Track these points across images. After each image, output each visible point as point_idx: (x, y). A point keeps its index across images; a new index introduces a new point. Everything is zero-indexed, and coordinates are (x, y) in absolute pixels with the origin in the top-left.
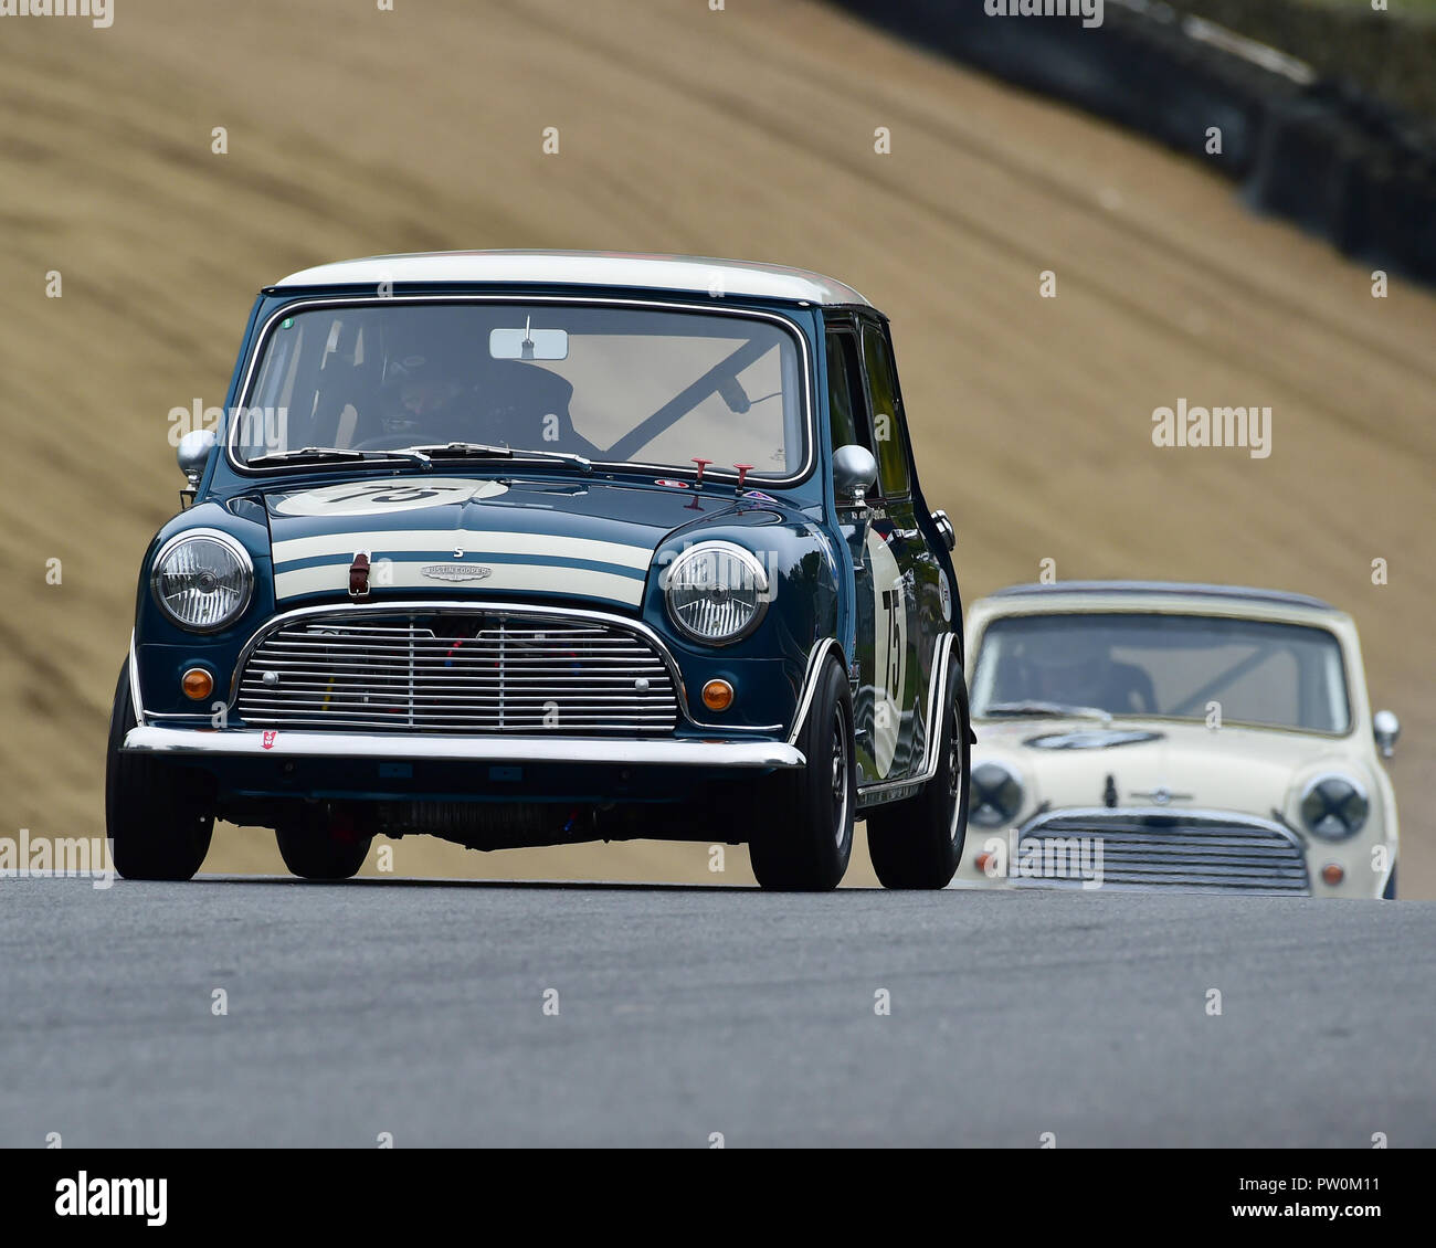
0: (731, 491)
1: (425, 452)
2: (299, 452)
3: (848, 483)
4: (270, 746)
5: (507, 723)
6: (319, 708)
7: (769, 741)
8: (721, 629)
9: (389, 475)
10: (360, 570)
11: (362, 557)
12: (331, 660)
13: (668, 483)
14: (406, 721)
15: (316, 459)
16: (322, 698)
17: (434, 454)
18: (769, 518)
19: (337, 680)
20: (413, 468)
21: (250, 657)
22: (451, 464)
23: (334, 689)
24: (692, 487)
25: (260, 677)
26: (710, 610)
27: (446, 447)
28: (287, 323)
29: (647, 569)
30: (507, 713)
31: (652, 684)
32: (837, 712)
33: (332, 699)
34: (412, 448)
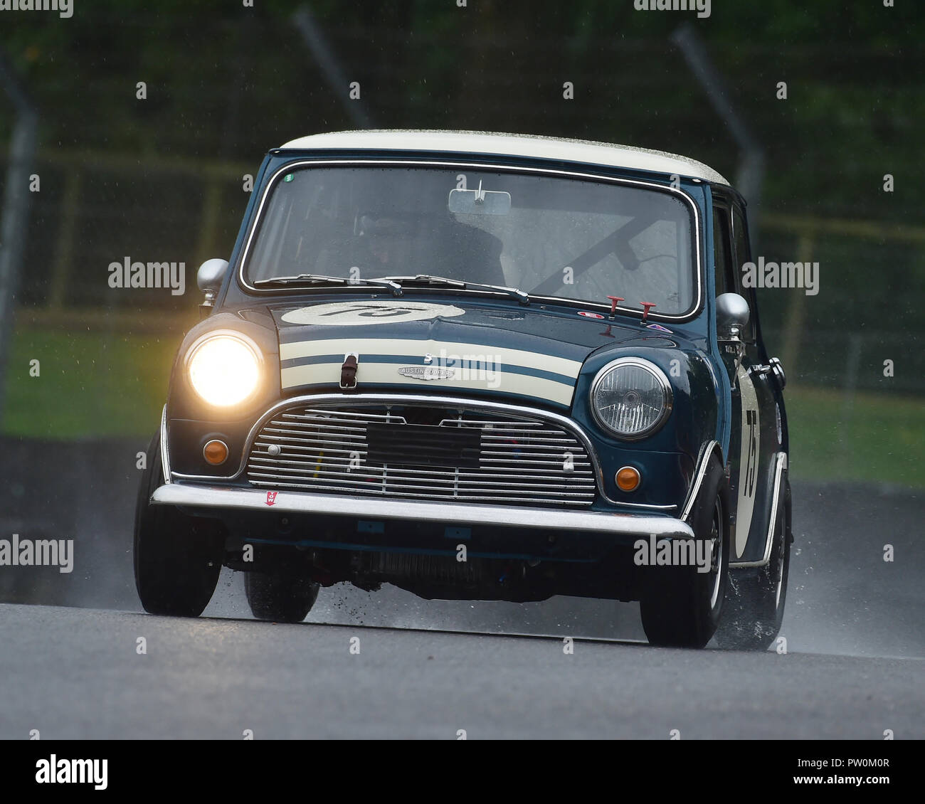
0: (638, 324)
1: (397, 282)
2: (296, 278)
3: (726, 322)
4: (272, 503)
5: (460, 493)
6: (311, 475)
7: (667, 517)
8: (632, 427)
9: (369, 299)
10: (350, 367)
11: (352, 358)
12: (322, 438)
13: (588, 314)
14: (380, 488)
15: (308, 284)
16: (313, 468)
17: (404, 283)
18: (665, 344)
19: (326, 454)
20: (388, 293)
21: (258, 433)
22: (417, 291)
23: (323, 461)
24: (606, 318)
25: (266, 449)
26: (624, 412)
27: (414, 278)
28: (289, 178)
29: (576, 378)
30: (460, 486)
31: (576, 468)
32: (717, 504)
33: (321, 468)
34: (387, 278)
